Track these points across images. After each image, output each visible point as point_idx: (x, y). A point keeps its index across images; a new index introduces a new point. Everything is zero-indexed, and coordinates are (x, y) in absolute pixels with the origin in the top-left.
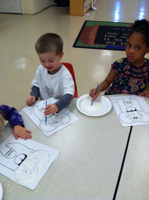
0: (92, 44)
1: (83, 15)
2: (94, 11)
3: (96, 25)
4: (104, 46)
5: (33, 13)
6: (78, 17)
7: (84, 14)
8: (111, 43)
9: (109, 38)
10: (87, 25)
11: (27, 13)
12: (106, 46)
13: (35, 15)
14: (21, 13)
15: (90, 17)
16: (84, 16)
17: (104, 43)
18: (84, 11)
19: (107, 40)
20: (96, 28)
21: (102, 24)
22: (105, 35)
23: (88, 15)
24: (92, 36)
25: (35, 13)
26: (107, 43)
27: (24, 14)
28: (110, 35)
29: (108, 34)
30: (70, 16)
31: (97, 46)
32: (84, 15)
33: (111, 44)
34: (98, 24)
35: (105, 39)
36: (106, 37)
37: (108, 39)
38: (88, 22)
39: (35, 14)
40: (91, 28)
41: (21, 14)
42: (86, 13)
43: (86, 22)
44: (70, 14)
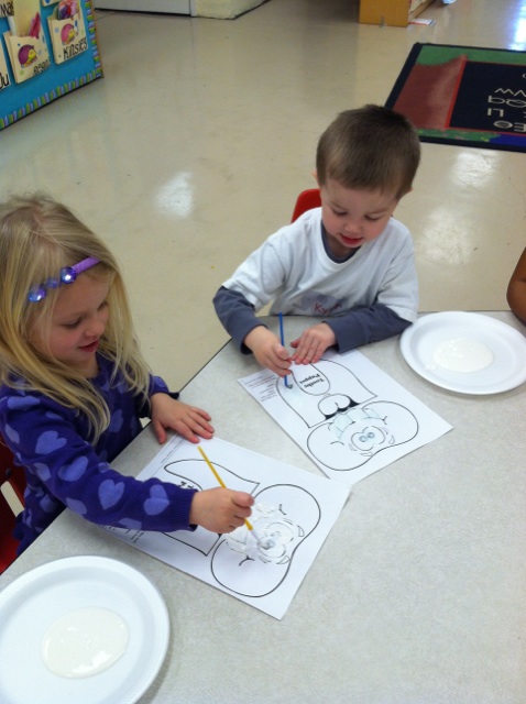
0: (443, 129)
1: (405, 24)
2: (446, 9)
3: (454, 61)
4: (485, 137)
5: (229, 13)
6: (387, 31)
7: (411, 18)
8: (511, 125)
9: (504, 106)
10: (421, 59)
11: (207, 13)
12: (496, 135)
13: (236, 21)
14: (187, 12)
15: (430, 29)
16: (410, 28)
17: (486, 125)
18: (412, 9)
19: (495, 114)
20: (456, 71)
21: (477, 58)
22: (490, 98)
23: (426, 22)
24: (443, 98)
25: (237, 13)
26: (496, 124)
27: (198, 17)
28: (508, 96)
29: (500, 94)
30: (361, 25)
31: (462, 134)
32: (410, 23)
33: (511, 130)
34: (463, 56)
35: (490, 112)
36: (492, 106)
37: (502, 113)
38: (424, 51)
39: (237, 17)
40: (436, 72)
41: (189, 16)
42: (417, 17)
43: (417, 48)
44: (361, 20)
